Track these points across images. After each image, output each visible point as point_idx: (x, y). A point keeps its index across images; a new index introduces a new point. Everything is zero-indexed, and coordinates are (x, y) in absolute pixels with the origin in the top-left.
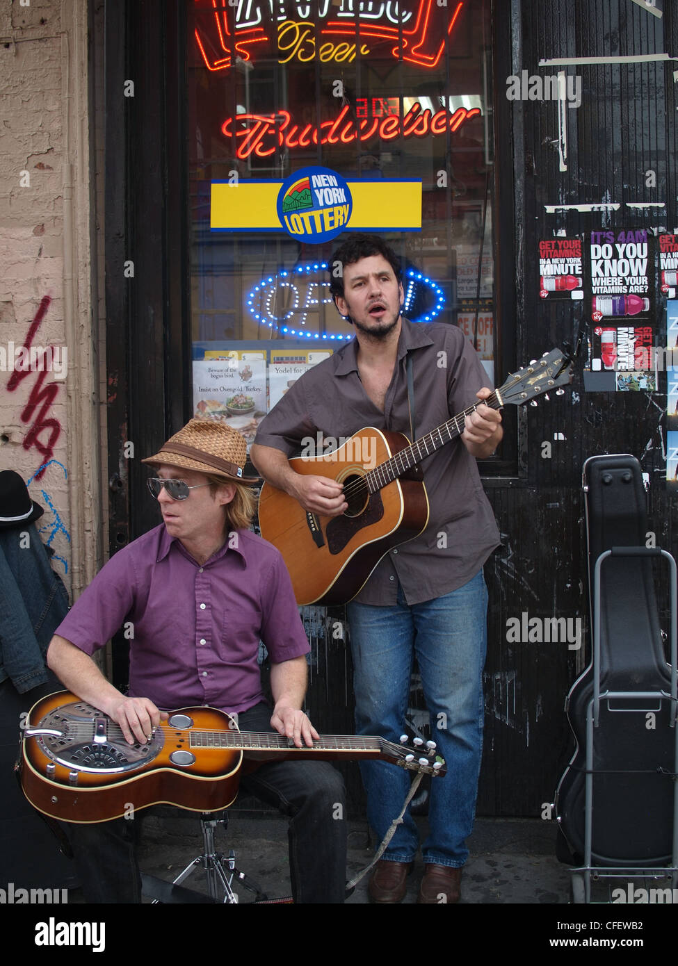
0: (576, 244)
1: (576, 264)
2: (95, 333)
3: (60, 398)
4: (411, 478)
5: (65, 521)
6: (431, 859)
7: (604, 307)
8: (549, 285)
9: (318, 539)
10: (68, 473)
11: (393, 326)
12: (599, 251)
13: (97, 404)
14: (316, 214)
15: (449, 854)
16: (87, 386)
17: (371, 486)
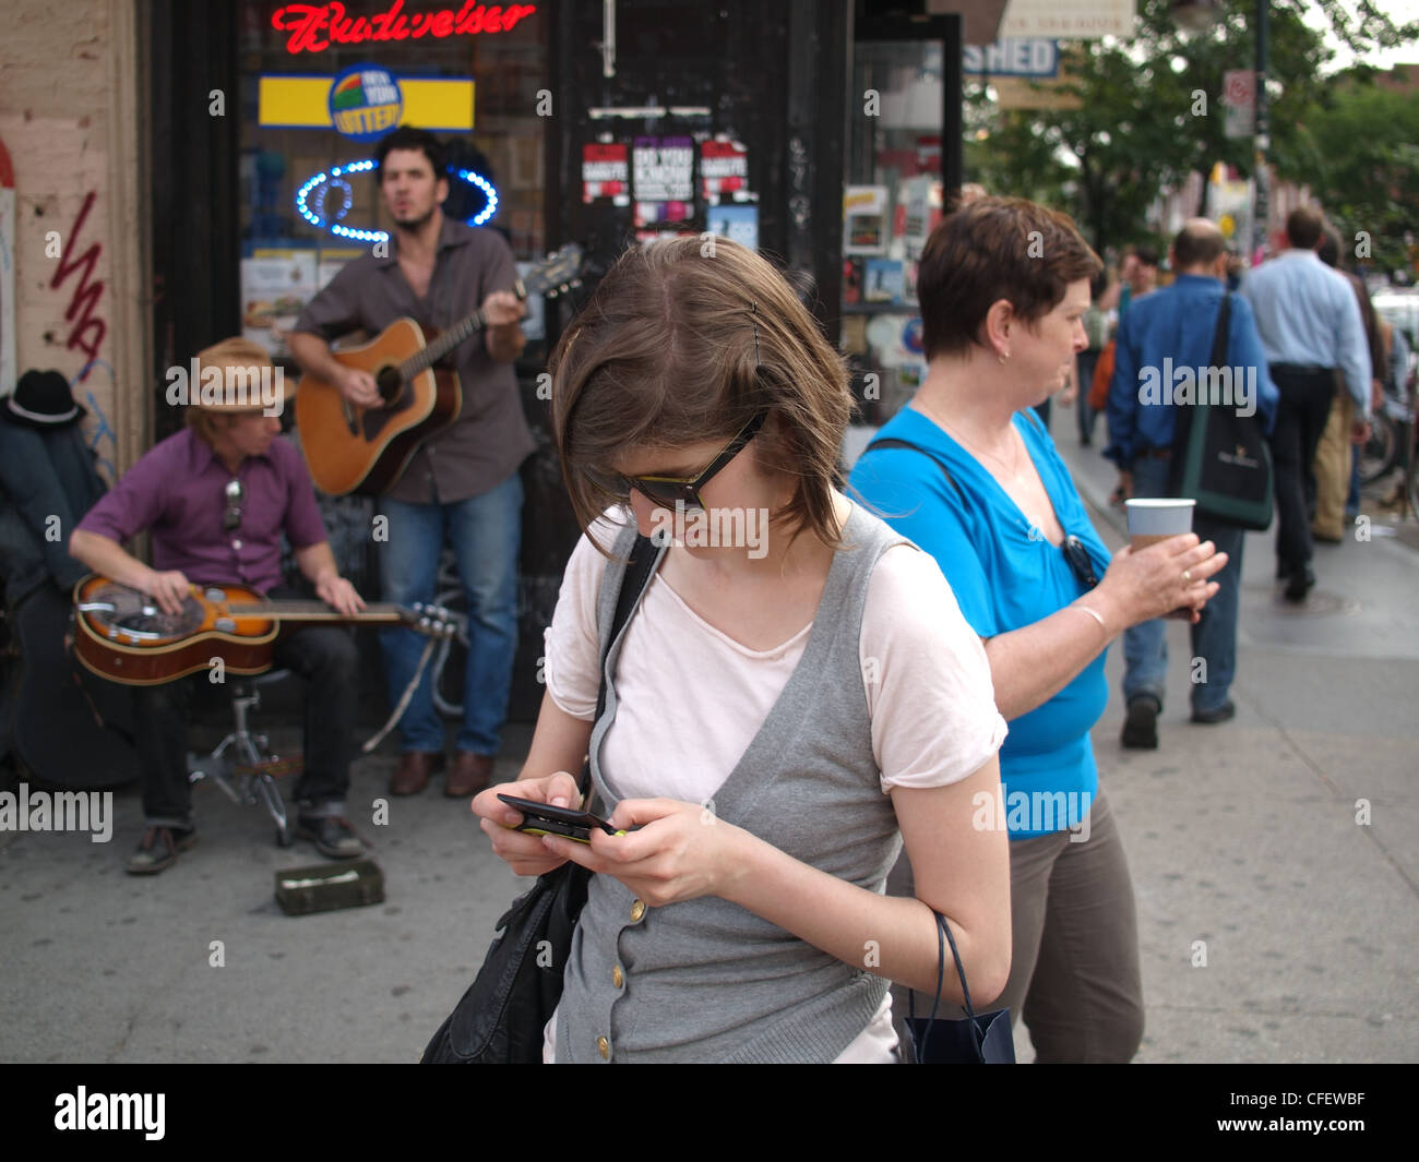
0: (621, 149)
1: (618, 170)
2: (141, 231)
3: (105, 297)
4: (443, 366)
5: (109, 423)
6: (463, 745)
7: (647, 213)
8: (593, 190)
9: (354, 429)
10: (113, 374)
11: (426, 218)
12: (643, 156)
13: (143, 303)
14: (367, 112)
15: (482, 740)
16: (133, 284)
17: (405, 374)
